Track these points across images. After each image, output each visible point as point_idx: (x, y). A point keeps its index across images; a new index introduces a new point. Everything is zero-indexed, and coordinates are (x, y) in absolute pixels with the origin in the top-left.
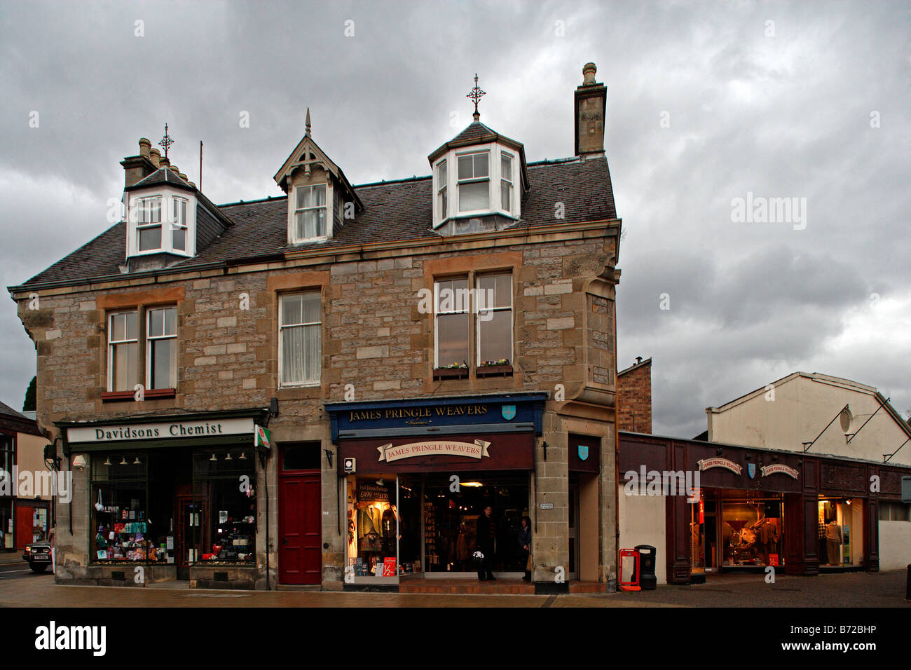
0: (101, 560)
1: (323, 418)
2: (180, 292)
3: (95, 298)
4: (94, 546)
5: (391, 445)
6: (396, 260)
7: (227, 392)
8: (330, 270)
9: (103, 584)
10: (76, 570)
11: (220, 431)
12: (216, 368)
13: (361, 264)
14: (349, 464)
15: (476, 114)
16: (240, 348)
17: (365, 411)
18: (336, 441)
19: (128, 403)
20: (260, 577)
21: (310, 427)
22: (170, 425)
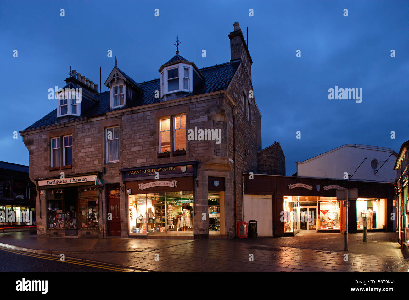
0: (50, 228)
1: (120, 174)
2: (73, 130)
3: (46, 133)
4: (48, 223)
5: (143, 183)
6: (145, 112)
7: (89, 166)
8: (122, 118)
9: (51, 236)
10: (43, 231)
11: (86, 180)
12: (85, 157)
13: (132, 115)
14: (128, 191)
15: (177, 52)
16: (93, 149)
17: (133, 171)
18: (125, 182)
19: (57, 171)
20: (101, 233)
21: (116, 177)
22: (70, 179)
